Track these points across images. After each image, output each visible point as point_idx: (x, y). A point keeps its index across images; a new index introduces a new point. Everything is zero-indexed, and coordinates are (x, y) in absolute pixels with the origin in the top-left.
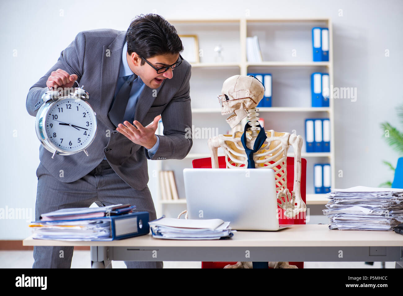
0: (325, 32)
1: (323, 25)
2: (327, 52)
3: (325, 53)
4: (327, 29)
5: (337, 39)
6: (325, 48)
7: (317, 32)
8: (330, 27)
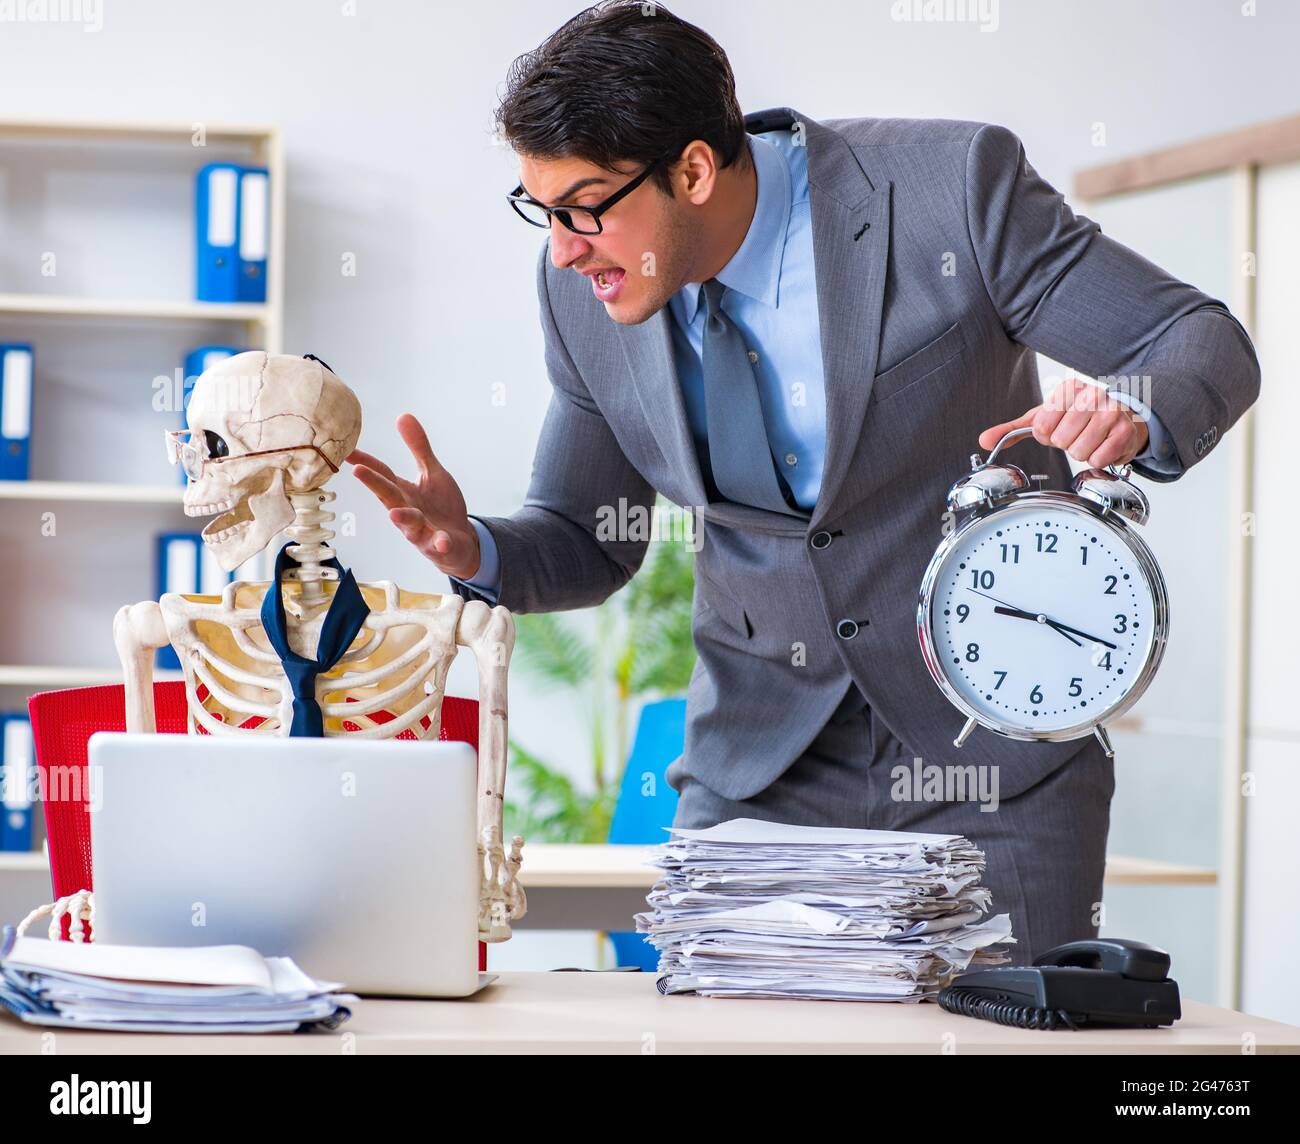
0: (254, 186)
1: (244, 156)
2: (262, 266)
3: (252, 270)
4: (264, 172)
5: (301, 216)
6: (252, 249)
7: (222, 184)
8: (276, 161)
